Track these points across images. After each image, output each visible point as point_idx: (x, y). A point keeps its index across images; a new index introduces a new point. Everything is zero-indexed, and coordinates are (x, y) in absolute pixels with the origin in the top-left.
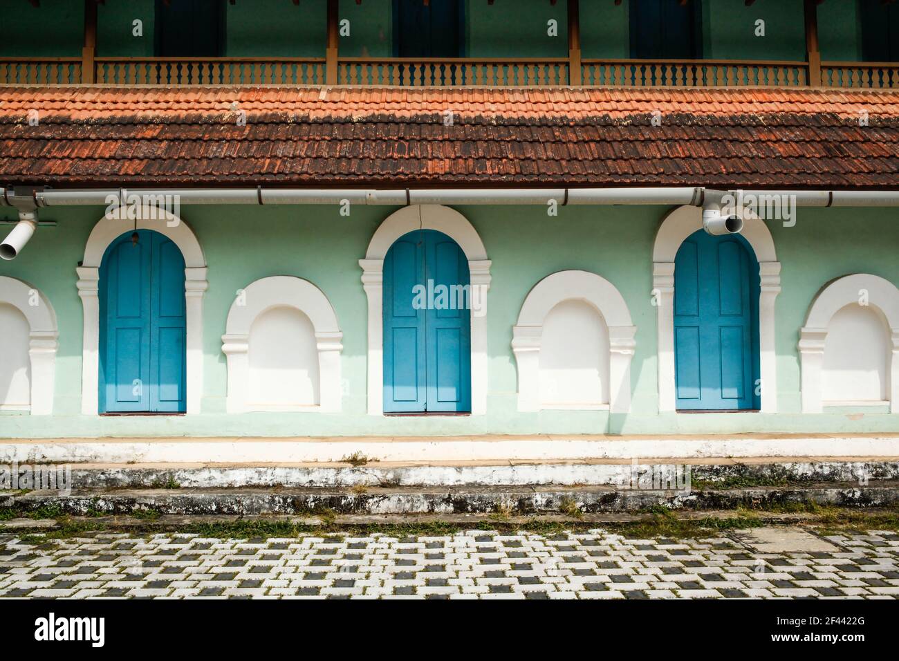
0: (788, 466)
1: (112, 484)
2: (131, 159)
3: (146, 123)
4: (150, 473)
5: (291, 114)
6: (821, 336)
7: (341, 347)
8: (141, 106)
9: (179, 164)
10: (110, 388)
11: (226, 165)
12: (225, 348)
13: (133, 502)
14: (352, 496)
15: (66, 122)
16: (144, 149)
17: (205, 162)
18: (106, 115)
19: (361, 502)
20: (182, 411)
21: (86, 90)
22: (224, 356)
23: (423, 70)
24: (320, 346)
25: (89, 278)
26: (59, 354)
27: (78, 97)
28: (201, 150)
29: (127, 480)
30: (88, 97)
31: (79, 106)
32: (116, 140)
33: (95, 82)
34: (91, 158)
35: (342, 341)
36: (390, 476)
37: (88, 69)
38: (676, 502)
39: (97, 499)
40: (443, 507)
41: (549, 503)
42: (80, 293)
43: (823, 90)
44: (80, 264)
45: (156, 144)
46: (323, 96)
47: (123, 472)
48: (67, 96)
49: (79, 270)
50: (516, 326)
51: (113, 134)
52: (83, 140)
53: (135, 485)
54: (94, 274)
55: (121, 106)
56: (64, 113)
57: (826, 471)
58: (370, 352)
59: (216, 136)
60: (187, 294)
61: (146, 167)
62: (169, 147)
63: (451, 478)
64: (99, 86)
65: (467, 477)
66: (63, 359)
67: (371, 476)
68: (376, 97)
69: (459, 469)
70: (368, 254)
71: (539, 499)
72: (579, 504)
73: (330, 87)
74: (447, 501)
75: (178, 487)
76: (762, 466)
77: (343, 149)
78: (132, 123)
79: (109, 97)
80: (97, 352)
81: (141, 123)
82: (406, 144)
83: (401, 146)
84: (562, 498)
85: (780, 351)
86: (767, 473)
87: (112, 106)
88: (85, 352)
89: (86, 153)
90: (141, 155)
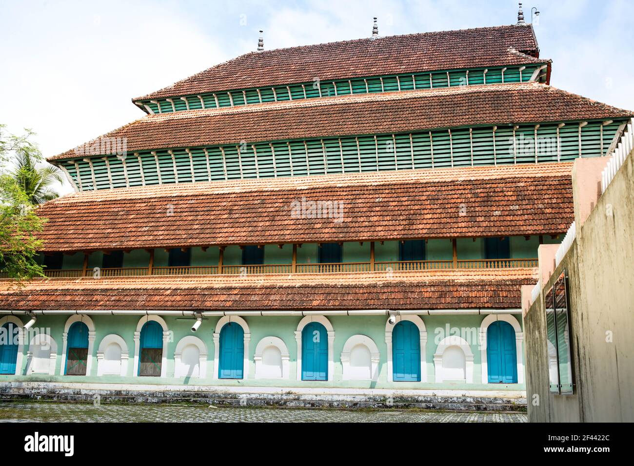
0: (416, 397)
1: (219, 397)
2: (229, 301)
3: (235, 288)
4: (230, 394)
5: (278, 285)
6: (440, 357)
7: (289, 358)
8: (235, 282)
9: (242, 303)
10: (222, 371)
11: (255, 303)
12: (255, 358)
13: (224, 401)
14: (282, 402)
15: (212, 289)
16: (233, 298)
17: (249, 302)
18: (224, 286)
19: (285, 403)
20: (242, 378)
21: (219, 276)
22: (254, 361)
23: (323, 267)
24: (283, 358)
25: (217, 336)
26: (208, 360)
27: (217, 279)
28: (249, 298)
29: (223, 396)
30: (219, 279)
31: (216, 282)
32: (225, 295)
33: (222, 273)
34: (218, 301)
35: (289, 357)
36: (296, 397)
37: (220, 269)
38: (375, 406)
39: (214, 400)
40: (308, 405)
41: (338, 405)
42: (214, 341)
43: (457, 270)
44: (214, 332)
45: (237, 296)
46: (290, 277)
47: (222, 394)
48: (213, 279)
49: (214, 334)
50: (342, 352)
51: (225, 293)
52: (216, 295)
53: (226, 398)
54: (218, 336)
55: (228, 282)
56: (212, 285)
57: (429, 399)
58: (298, 360)
59: (254, 293)
60: (244, 342)
61: (233, 304)
62: (240, 297)
63: (314, 398)
64: (223, 275)
65: (319, 398)
66: (209, 361)
67: (291, 397)
68: (306, 277)
69: (316, 395)
70: (297, 329)
71: (335, 404)
72: (347, 406)
73: (293, 274)
74: (309, 403)
75: (237, 399)
76: (408, 397)
77: (290, 297)
78: (230, 288)
79: (225, 279)
80: (218, 359)
81: (233, 288)
82: (309, 295)
83: (308, 296)
84: (342, 404)
85: (428, 361)
86: (410, 399)
87: (226, 282)
88: (215, 359)
89: (217, 299)
90: (232, 300)
